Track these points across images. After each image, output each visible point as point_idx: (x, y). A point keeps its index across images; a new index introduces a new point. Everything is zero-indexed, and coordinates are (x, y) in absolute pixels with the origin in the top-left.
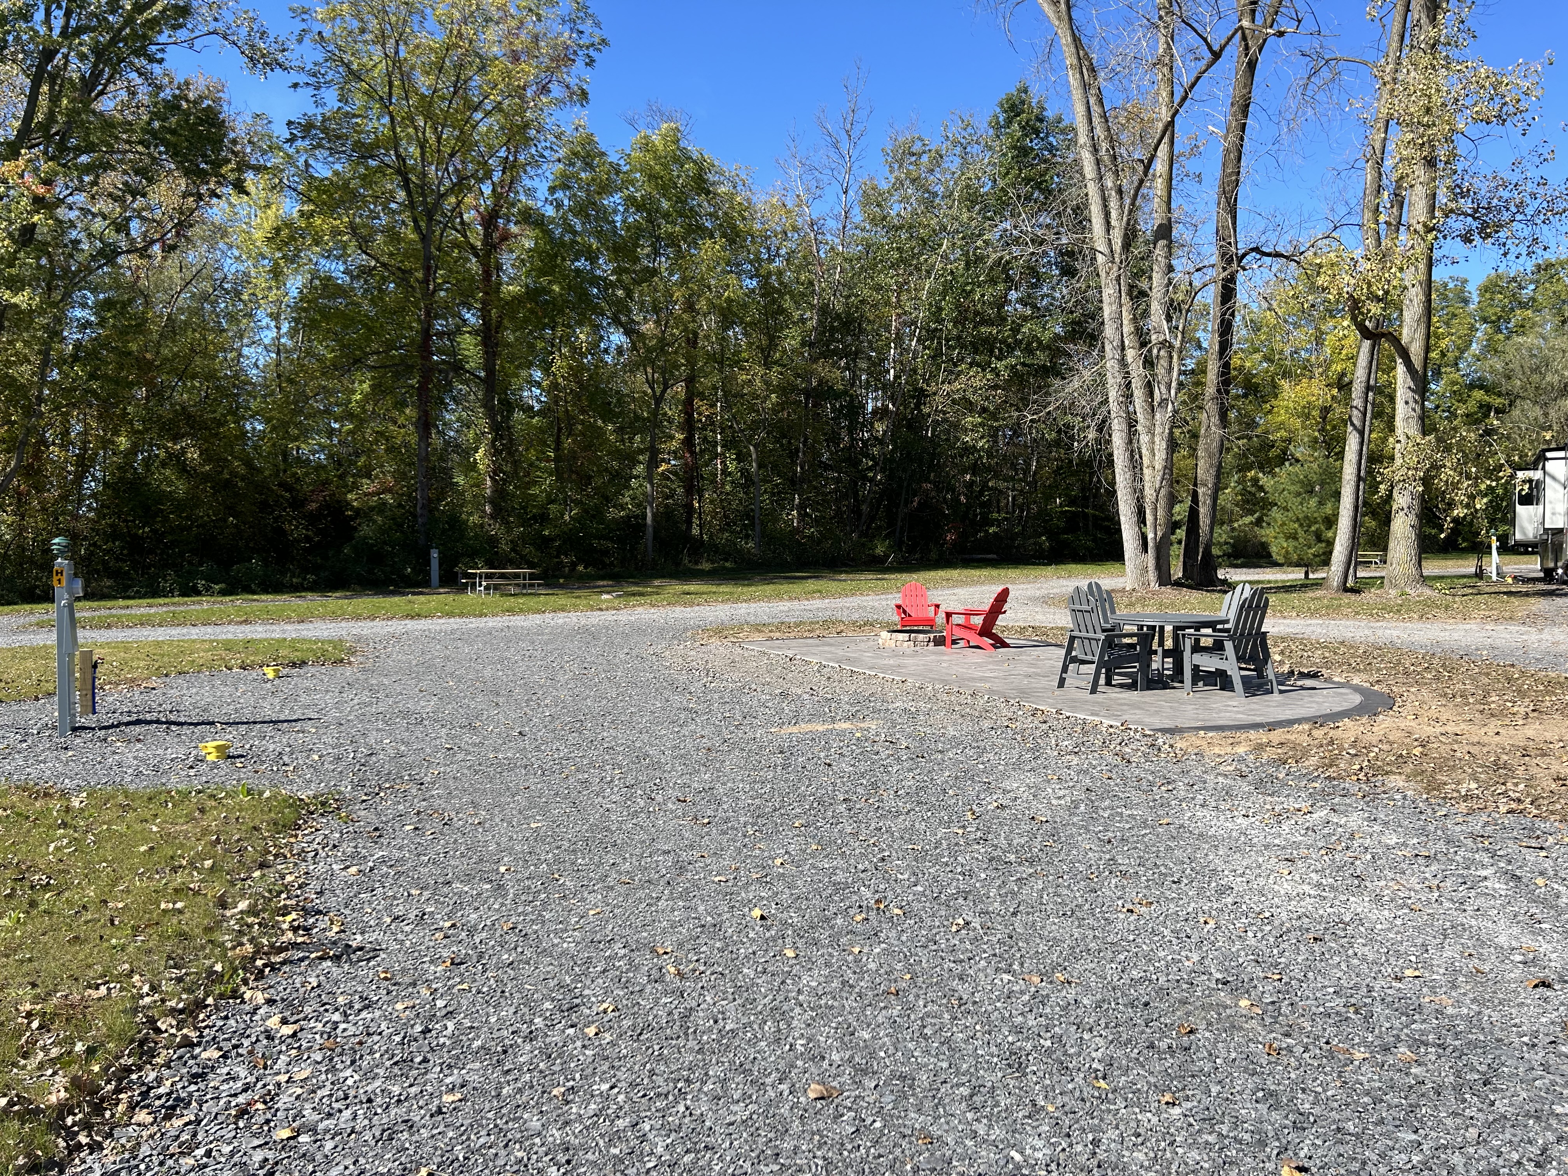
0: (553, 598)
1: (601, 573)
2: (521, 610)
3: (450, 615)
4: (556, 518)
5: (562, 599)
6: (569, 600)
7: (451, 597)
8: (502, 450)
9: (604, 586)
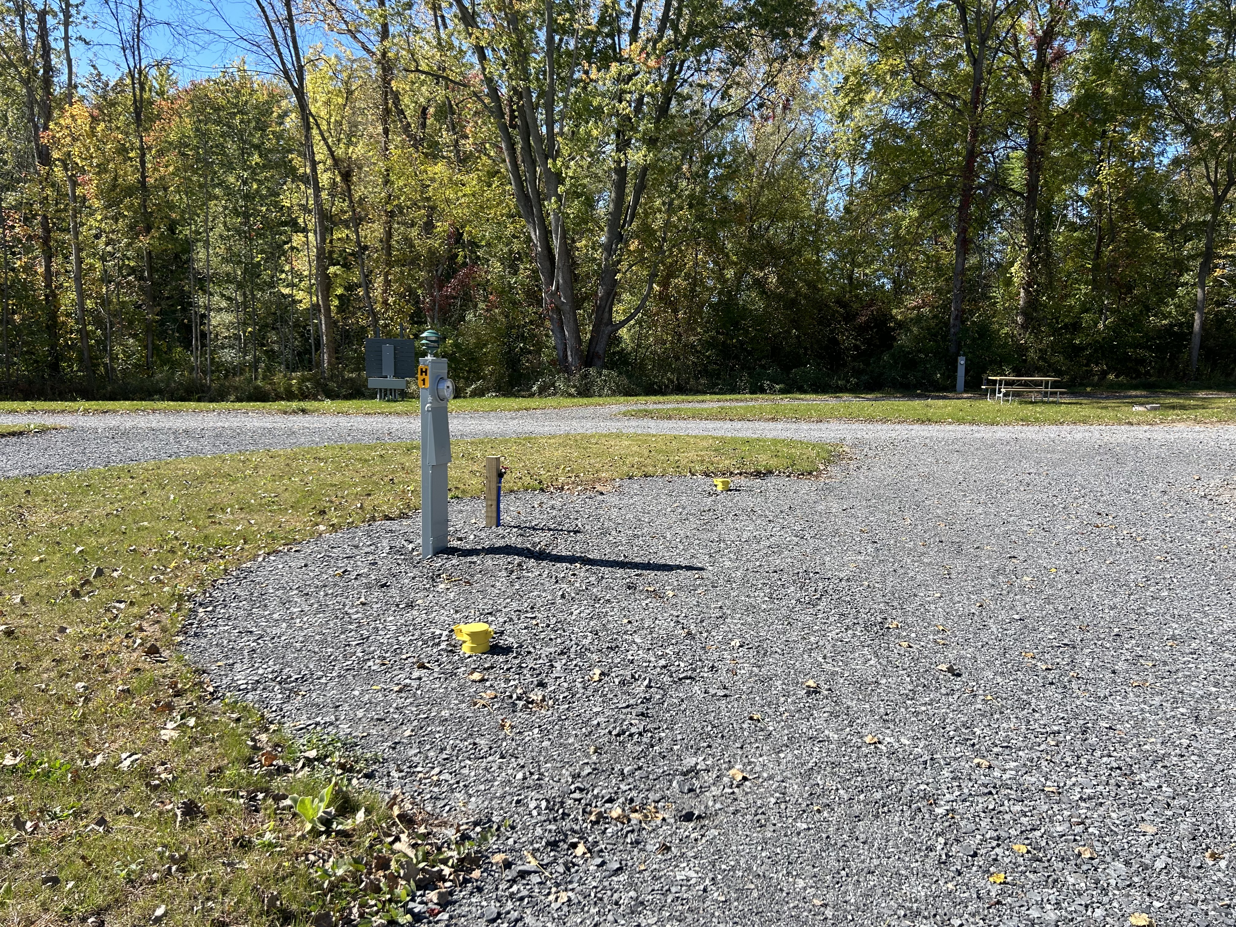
0: (1075, 408)
1: (1134, 382)
2: (1037, 420)
3: (960, 421)
4: (1089, 328)
5: (1086, 410)
6: (1094, 411)
7: (968, 403)
8: (1038, 263)
9: (1136, 397)
